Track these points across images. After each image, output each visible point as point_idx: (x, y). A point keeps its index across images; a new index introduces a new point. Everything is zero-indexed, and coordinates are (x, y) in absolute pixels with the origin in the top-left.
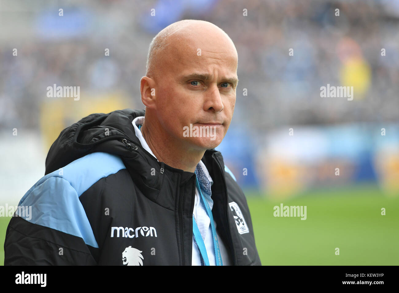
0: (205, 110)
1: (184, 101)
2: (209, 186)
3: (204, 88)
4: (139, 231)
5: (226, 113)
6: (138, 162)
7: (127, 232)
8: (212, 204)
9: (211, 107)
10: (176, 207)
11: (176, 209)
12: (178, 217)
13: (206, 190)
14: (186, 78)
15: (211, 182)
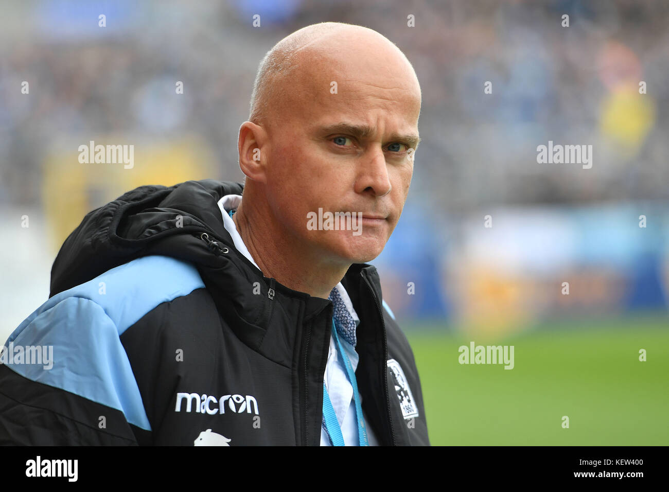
0: (357, 191)
1: (319, 172)
2: (352, 328)
3: (358, 150)
4: (226, 403)
5: (394, 199)
6: (229, 277)
7: (203, 404)
8: (357, 361)
9: (368, 186)
10: (293, 360)
11: (293, 366)
12: (297, 380)
13: (347, 336)
14: (327, 130)
15: (356, 321)
